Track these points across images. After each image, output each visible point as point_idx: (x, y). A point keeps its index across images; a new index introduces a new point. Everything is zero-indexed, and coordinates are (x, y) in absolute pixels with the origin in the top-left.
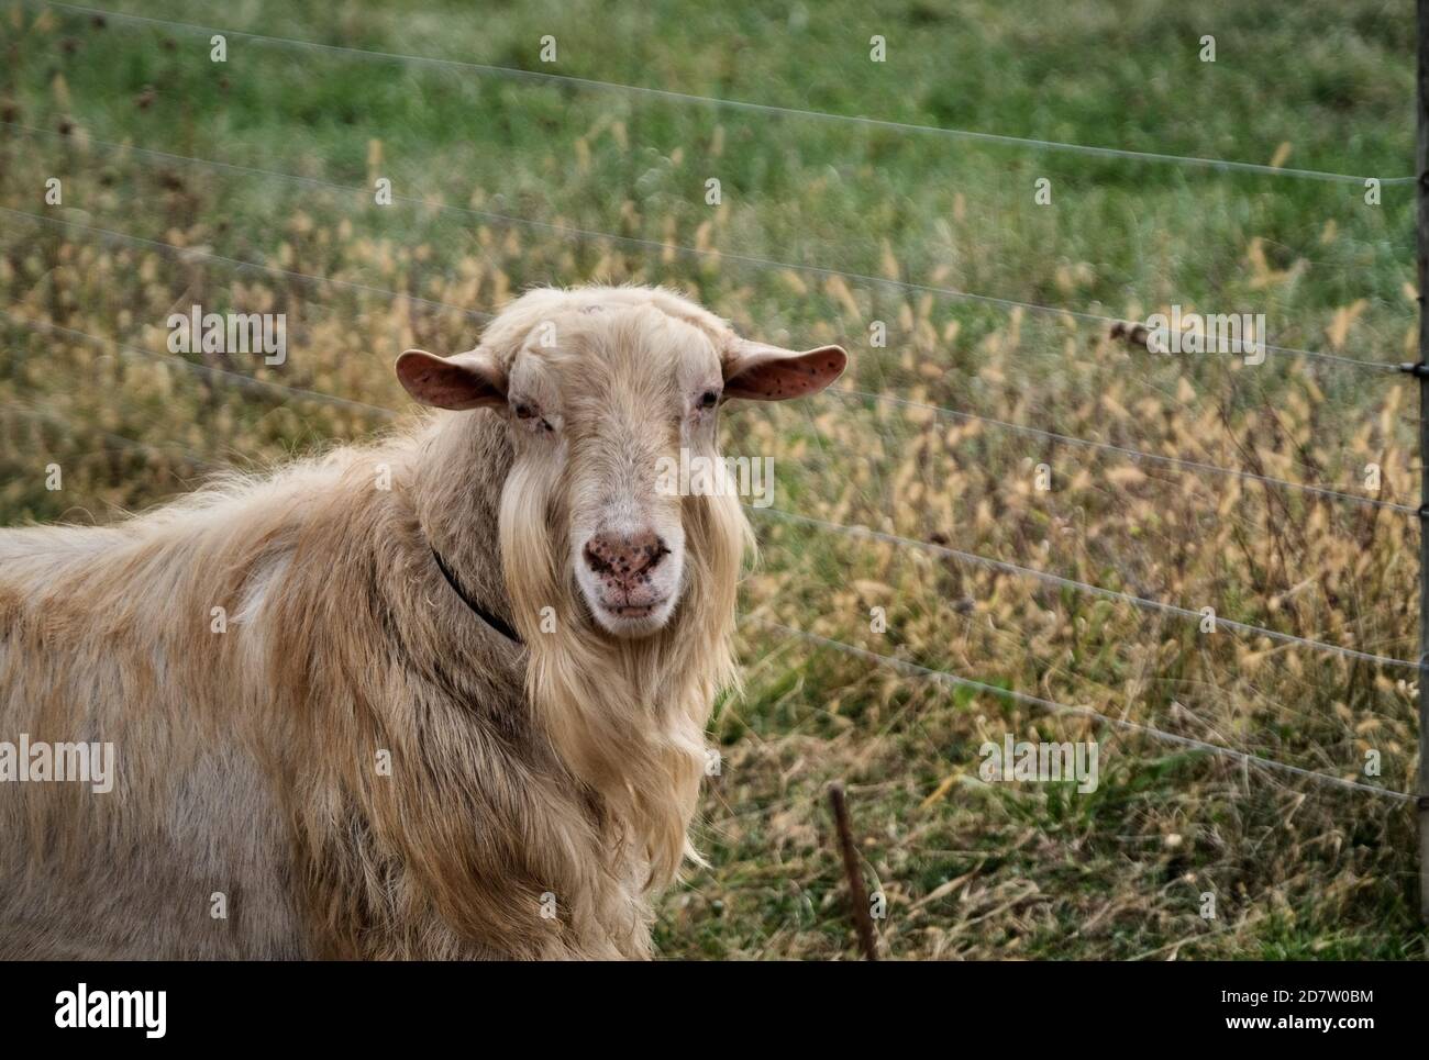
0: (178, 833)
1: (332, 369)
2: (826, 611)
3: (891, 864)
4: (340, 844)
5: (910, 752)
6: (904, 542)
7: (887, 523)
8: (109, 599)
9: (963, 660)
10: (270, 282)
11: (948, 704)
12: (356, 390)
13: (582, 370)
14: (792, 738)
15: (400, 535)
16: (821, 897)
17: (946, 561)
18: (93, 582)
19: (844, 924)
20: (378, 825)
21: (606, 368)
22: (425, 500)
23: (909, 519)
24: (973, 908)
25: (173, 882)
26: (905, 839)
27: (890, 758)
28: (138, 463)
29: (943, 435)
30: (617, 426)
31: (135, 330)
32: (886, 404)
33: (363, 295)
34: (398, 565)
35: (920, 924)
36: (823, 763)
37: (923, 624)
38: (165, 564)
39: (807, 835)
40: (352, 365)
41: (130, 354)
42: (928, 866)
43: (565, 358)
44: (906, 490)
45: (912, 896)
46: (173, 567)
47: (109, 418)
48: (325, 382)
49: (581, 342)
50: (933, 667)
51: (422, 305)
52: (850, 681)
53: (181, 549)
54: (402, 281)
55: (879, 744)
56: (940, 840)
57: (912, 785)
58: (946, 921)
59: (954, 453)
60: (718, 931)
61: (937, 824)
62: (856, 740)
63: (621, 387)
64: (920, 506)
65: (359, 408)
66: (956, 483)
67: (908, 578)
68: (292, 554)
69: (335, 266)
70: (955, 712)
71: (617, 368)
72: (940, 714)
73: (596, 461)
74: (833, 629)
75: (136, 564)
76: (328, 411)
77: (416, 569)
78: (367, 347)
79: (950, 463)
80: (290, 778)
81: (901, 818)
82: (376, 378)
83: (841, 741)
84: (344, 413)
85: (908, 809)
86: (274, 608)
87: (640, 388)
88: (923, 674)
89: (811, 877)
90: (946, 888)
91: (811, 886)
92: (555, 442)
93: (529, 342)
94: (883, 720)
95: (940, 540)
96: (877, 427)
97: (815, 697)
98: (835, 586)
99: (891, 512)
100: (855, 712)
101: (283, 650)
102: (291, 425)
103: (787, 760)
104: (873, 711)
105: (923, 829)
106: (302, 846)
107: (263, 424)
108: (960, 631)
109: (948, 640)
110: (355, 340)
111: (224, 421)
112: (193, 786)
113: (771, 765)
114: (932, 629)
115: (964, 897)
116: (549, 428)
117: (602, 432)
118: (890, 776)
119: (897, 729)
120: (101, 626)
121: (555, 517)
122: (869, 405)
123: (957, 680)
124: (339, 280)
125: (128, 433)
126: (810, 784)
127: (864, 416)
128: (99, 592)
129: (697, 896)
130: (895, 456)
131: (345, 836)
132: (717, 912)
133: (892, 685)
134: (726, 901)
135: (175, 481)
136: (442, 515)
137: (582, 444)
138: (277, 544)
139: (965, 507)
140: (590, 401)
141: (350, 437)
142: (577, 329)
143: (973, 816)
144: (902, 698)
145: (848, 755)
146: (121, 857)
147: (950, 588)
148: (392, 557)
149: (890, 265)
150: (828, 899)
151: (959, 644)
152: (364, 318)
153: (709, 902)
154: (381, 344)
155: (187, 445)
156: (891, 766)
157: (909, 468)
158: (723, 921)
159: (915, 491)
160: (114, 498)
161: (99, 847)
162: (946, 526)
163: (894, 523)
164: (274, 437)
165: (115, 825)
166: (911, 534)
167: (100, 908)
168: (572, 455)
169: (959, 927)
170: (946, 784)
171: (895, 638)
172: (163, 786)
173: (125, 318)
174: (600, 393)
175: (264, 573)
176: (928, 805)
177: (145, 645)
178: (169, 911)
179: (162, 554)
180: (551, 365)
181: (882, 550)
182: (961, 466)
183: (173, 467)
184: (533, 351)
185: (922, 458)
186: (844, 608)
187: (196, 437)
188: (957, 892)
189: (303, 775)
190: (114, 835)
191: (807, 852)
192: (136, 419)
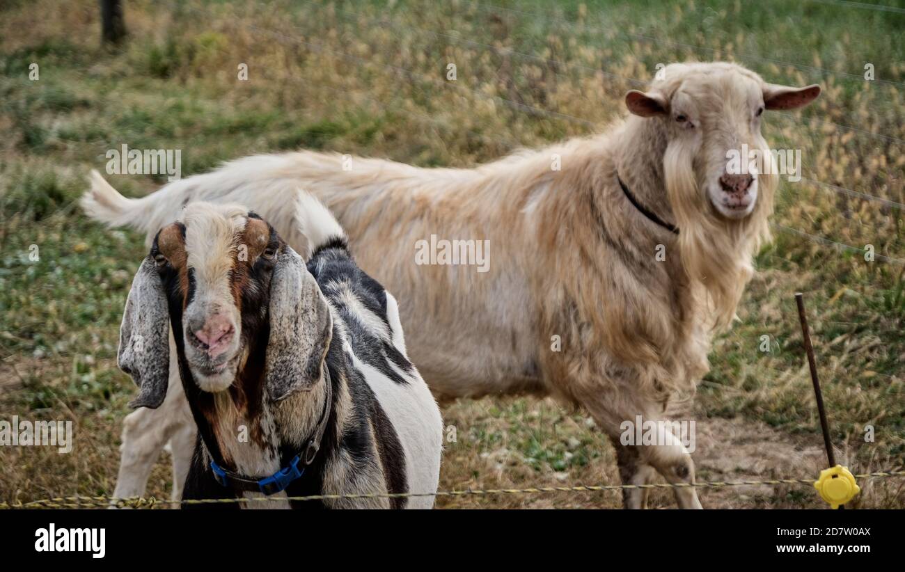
0: (490, 307)
1: (567, 104)
2: (786, 215)
3: (814, 327)
4: (561, 315)
5: (823, 278)
6: (822, 185)
7: (814, 177)
8: (468, 202)
9: (849, 238)
10: (539, 65)
11: (840, 257)
12: (578, 114)
13: (709, 100)
14: (770, 272)
15: (606, 180)
16: (783, 342)
17: (841, 194)
18: (461, 194)
19: (794, 354)
20: (581, 307)
21: (720, 99)
22: (619, 162)
23: (824, 175)
24: (851, 348)
25: (488, 328)
26: (821, 317)
27: (814, 281)
28: (480, 144)
29: (840, 138)
30: (728, 125)
31: (479, 86)
32: (814, 123)
33: (582, 71)
34: (605, 193)
35: (827, 355)
36: (784, 282)
37: (830, 221)
38: (493, 187)
39: (777, 315)
40: (576, 102)
41: (477, 95)
42: (831, 329)
43: (700, 95)
44: (822, 163)
45: (824, 342)
46: (496, 190)
47: (468, 124)
48: (564, 109)
49: (707, 88)
50: (834, 241)
51: (608, 76)
52: (797, 246)
53: (501, 181)
54: (599, 65)
55: (810, 275)
56: (836, 318)
57: (824, 293)
58: (839, 353)
59: (845, 147)
60: (737, 356)
61: (835, 311)
62: (799, 273)
63: (728, 107)
64: (829, 169)
65: (579, 121)
66: (845, 160)
67: (823, 201)
68: (552, 183)
69: (568, 59)
70: (844, 261)
71: (725, 99)
72: (836, 262)
73: (719, 141)
74: (790, 223)
75: (480, 187)
76: (566, 122)
77: (613, 194)
78: (583, 94)
79: (842, 150)
80: (540, 283)
81: (819, 308)
82: (587, 108)
83: (792, 273)
84: (572, 124)
85: (822, 304)
86: (542, 207)
87: (735, 107)
88: (830, 243)
89: (779, 333)
90: (838, 339)
91: (779, 337)
92: (695, 133)
93: (682, 87)
94: (812, 263)
95: (839, 185)
96: (810, 134)
97: (781, 253)
98: (790, 204)
99: (816, 172)
100: (799, 260)
101: (543, 227)
102: (549, 129)
103: (768, 281)
104: (807, 260)
105: (829, 313)
106: (541, 314)
107: (537, 128)
108: (846, 225)
109: (841, 228)
110: (579, 91)
111: (519, 126)
112: (499, 287)
113: (762, 283)
114: (834, 224)
115: (847, 343)
116: (693, 126)
117: (720, 127)
118: (814, 289)
119: (818, 268)
120: (464, 213)
121: (698, 165)
122: (806, 124)
123: (845, 246)
124: (572, 65)
125: (476, 131)
126: (779, 292)
127: (804, 129)
128: (464, 198)
129: (728, 340)
130: (818, 147)
131: (564, 311)
132: (736, 348)
133: (815, 249)
134: (740, 343)
135: (498, 152)
136: (628, 168)
137: (710, 134)
138: (544, 179)
139: (849, 169)
140: (713, 114)
141: (576, 134)
142: (704, 82)
143: (851, 308)
144: (820, 254)
145: (795, 279)
146: (466, 316)
147: (842, 206)
148: (602, 190)
149: (818, 61)
150: (786, 343)
151: (846, 231)
152: (582, 81)
153: (733, 343)
154: (590, 93)
155: (502, 135)
156: (815, 285)
157: (824, 153)
158: (739, 351)
159: (827, 163)
160: (470, 159)
161: (457, 311)
162: (840, 178)
163: (818, 176)
164: (541, 134)
165: (464, 302)
166: (825, 181)
167: (458, 338)
168: (705, 139)
169: (844, 357)
170: (839, 293)
171: (817, 227)
172: (486, 286)
173: (474, 79)
174: (717, 110)
175: (537, 191)
176: (831, 302)
177: (481, 222)
178: (487, 341)
179: (493, 182)
180: (694, 99)
181: (812, 189)
182: (847, 151)
183: (496, 145)
184: (684, 92)
185: (830, 147)
186: (795, 214)
187: (507, 133)
188: (843, 342)
189: (546, 283)
190: (464, 307)
191: (777, 322)
192: (480, 124)
